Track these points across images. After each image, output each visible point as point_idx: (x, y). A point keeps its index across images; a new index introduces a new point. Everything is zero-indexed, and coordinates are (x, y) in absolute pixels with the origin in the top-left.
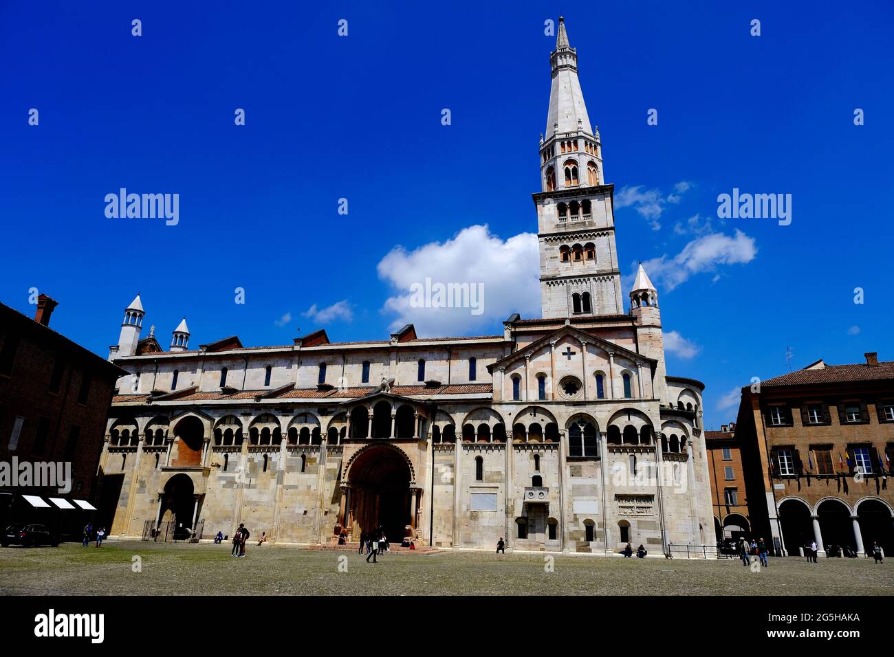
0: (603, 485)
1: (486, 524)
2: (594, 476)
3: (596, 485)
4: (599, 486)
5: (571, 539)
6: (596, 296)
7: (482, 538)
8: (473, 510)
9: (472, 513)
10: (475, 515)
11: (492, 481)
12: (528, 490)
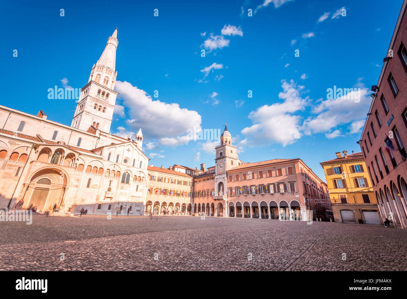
0: (129, 193)
2: (127, 190)
3: (127, 193)
6: (102, 125)
8: (83, 198)
9: (82, 199)
10: (83, 200)
11: (94, 188)
12: (108, 192)
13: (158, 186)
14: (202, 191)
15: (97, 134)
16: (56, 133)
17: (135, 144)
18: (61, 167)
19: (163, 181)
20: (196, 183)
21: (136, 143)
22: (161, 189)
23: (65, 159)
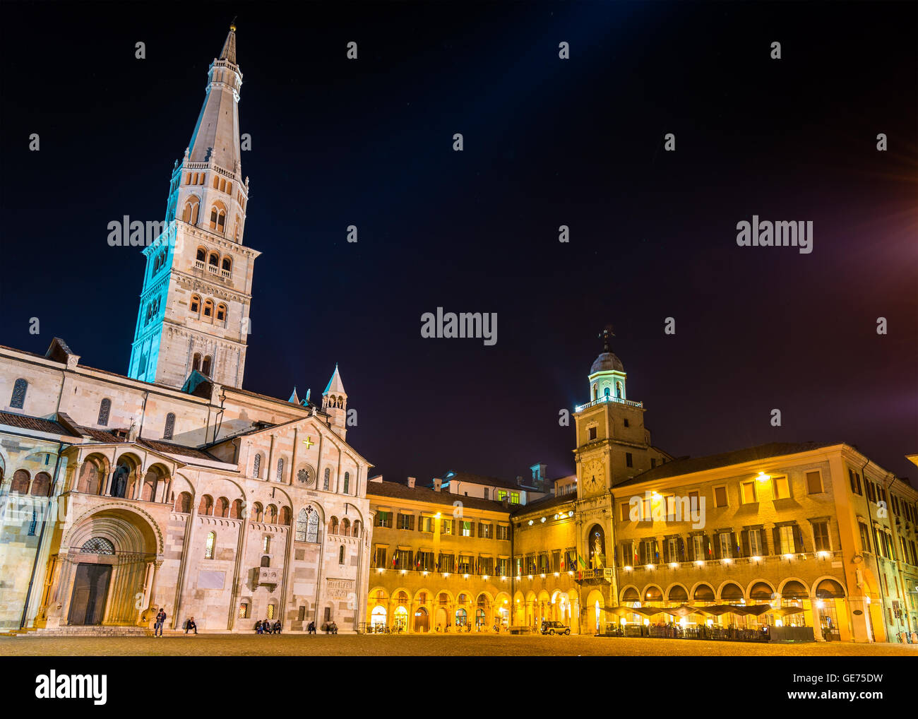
0: (320, 570)
1: (211, 603)
2: (313, 561)
3: (314, 569)
4: (316, 571)
5: (289, 618)
6: (218, 363)
7: (206, 619)
8: (199, 587)
9: (198, 592)
10: (200, 594)
11: (223, 559)
12: (263, 570)
13: (401, 543)
14: (537, 555)
15: (215, 400)
16: (106, 404)
17: (324, 419)
18: (137, 505)
19: (416, 527)
20: (517, 530)
21: (328, 416)
22: (411, 553)
23: (145, 482)
